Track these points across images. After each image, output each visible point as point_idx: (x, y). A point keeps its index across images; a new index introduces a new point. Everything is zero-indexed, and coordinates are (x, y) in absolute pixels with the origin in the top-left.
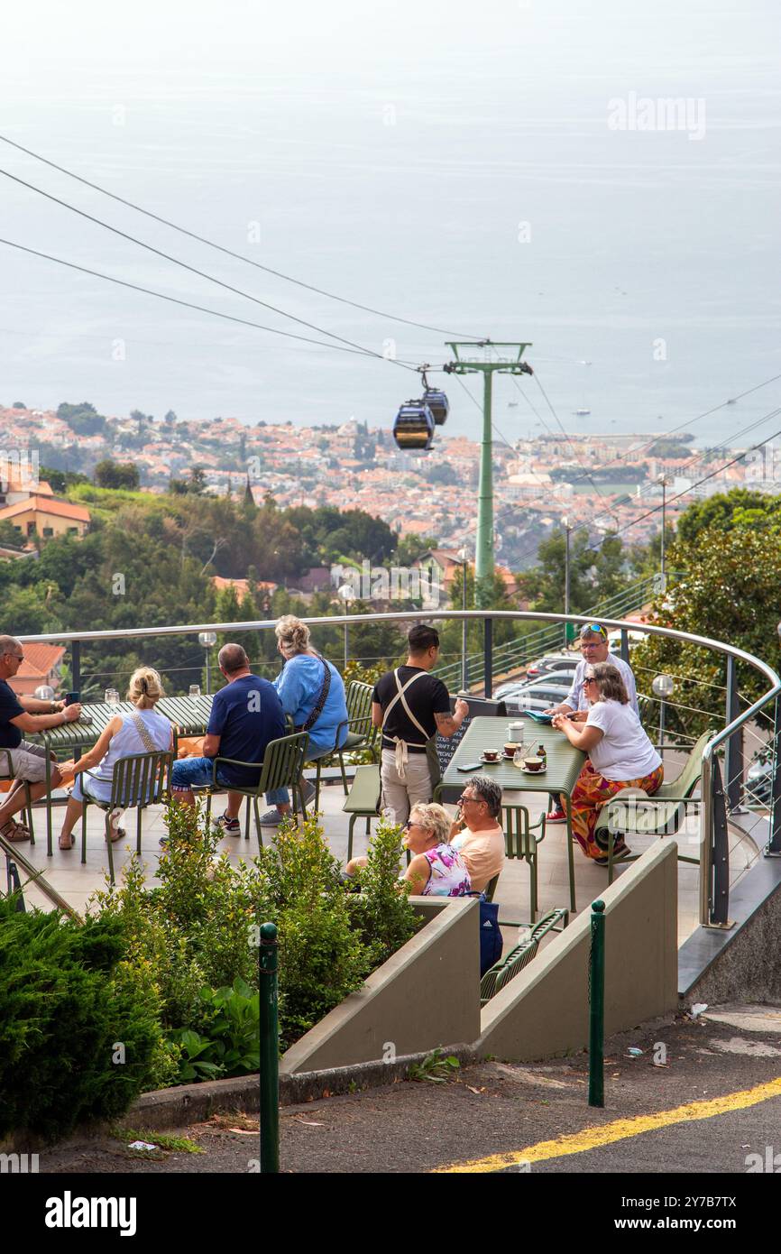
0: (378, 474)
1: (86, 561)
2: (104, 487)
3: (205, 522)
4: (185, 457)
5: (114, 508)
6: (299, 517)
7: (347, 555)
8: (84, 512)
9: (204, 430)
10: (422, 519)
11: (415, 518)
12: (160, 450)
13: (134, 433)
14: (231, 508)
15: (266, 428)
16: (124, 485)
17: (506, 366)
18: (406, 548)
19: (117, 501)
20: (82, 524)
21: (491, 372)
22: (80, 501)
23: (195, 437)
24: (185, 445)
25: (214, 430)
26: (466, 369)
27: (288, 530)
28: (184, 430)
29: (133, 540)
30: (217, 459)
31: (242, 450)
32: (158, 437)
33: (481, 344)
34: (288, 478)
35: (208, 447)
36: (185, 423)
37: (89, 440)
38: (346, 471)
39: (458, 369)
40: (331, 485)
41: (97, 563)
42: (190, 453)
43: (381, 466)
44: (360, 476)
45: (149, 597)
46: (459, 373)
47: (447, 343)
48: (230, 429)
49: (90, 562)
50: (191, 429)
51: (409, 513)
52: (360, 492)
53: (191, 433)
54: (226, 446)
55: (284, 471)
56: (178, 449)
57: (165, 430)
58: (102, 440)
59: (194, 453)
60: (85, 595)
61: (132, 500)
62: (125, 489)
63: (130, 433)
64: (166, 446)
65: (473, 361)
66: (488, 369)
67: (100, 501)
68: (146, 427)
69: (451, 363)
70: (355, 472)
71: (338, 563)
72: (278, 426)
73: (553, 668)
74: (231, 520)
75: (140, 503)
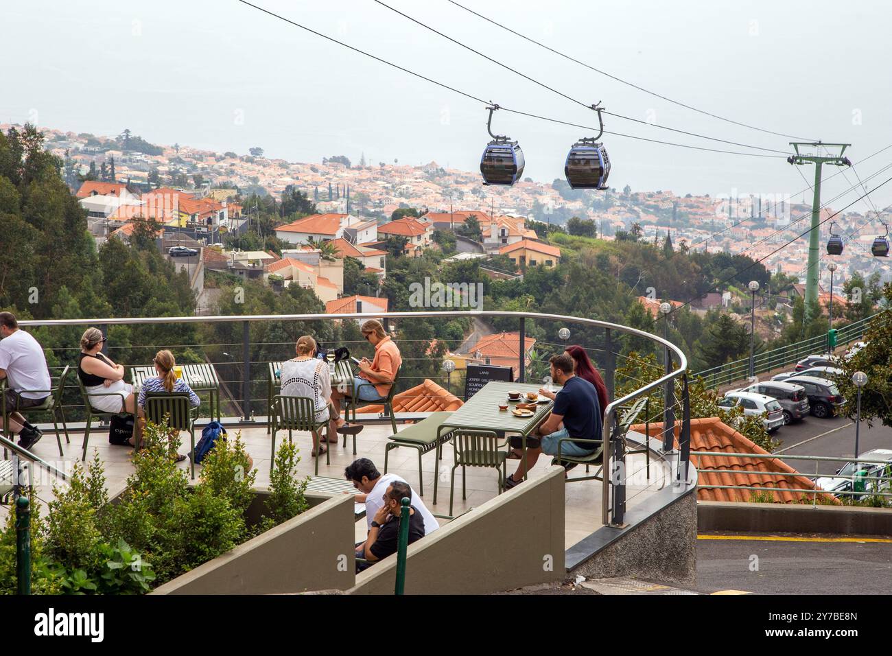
0: (767, 231)
1: (554, 283)
2: (572, 235)
3: (638, 259)
4: (635, 217)
5: (577, 248)
6: (703, 258)
7: (734, 286)
8: (556, 251)
9: (649, 199)
10: (795, 263)
11: (791, 262)
12: (619, 211)
13: (602, 200)
14: (655, 251)
15: (692, 199)
16: (585, 234)
17: (832, 159)
18: (776, 282)
19: (580, 244)
20: (555, 258)
21: (821, 164)
22: (553, 243)
23: (642, 204)
24: (636, 208)
25: (656, 199)
26: (804, 161)
27: (694, 267)
28: (635, 198)
29: (584, 270)
30: (657, 218)
31: (674, 212)
32: (618, 203)
33: (815, 144)
34: (704, 233)
35: (652, 210)
36: (637, 194)
37: (573, 204)
38: (745, 229)
39: (798, 161)
40: (733, 238)
41: (561, 284)
42: (639, 213)
43: (770, 226)
44: (754, 233)
45: (593, 308)
46: (798, 163)
47: (790, 143)
48: (667, 199)
49: (556, 284)
50: (640, 198)
51: (787, 259)
52: (753, 243)
53: (640, 201)
54: (663, 210)
55: (699, 228)
56: (632, 211)
57: (622, 198)
58: (581, 204)
59: (642, 214)
60: (551, 305)
61: (589, 243)
62: (585, 236)
63: (599, 199)
64: (623, 209)
65: (809, 155)
66: (819, 161)
67: (568, 244)
68: (611, 196)
69: (793, 157)
70: (751, 230)
71: (728, 291)
72: (700, 197)
73: (814, 365)
74: (655, 259)
75: (595, 246)
